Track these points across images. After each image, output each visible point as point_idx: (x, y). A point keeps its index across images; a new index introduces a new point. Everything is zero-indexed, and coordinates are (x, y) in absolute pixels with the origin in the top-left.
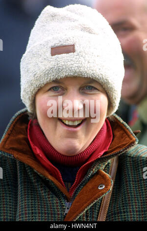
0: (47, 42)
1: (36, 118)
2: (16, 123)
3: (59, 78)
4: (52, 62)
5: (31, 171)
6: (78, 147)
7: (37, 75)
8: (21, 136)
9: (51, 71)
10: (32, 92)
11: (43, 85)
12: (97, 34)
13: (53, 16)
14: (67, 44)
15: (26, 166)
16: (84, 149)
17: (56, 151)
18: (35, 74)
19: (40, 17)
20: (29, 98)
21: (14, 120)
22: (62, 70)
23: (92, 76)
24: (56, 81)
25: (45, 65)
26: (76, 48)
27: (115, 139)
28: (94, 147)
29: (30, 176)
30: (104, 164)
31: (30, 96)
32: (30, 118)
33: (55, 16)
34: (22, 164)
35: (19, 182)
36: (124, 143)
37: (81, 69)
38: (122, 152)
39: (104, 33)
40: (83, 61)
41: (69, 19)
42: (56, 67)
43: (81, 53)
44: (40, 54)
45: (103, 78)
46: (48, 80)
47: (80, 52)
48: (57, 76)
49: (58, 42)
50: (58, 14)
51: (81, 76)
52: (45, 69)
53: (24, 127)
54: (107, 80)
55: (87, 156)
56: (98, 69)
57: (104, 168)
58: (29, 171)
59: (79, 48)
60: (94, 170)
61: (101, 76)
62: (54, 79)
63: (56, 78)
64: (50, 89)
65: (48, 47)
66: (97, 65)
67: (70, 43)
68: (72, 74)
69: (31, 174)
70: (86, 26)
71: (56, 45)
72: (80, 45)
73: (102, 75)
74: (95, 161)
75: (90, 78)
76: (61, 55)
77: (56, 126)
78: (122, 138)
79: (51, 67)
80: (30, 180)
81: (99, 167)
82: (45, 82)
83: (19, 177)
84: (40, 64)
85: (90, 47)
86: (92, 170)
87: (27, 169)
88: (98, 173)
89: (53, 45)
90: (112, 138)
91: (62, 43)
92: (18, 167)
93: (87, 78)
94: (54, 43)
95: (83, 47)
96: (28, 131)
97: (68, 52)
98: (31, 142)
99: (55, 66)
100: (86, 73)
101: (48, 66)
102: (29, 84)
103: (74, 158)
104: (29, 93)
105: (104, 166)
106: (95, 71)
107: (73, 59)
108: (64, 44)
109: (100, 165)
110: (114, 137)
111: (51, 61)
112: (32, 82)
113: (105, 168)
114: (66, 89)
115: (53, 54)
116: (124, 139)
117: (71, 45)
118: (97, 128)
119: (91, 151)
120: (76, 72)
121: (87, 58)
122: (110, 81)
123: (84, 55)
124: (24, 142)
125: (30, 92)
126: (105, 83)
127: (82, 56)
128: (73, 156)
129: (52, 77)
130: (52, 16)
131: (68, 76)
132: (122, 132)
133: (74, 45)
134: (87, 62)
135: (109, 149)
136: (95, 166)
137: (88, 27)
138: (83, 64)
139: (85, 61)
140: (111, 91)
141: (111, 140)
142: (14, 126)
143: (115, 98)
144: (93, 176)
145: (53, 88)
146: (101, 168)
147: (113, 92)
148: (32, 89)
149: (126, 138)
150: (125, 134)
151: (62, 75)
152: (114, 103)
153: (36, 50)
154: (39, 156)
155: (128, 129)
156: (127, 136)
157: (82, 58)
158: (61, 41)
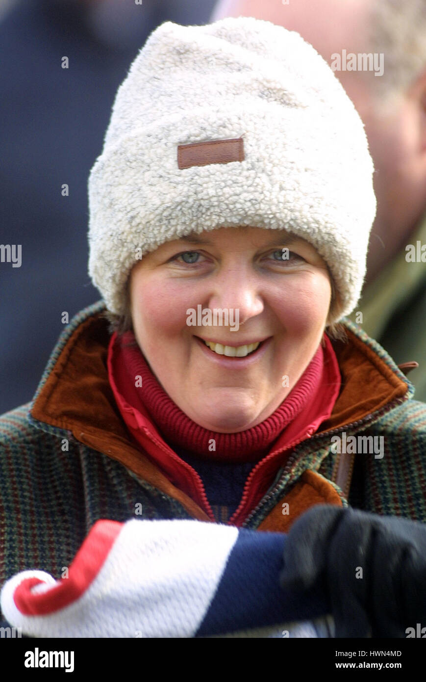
0: (167, 130)
1: (131, 329)
2: (75, 343)
3: (200, 229)
4: (180, 187)
5: (118, 475)
6: (249, 412)
7: (137, 220)
8: (91, 380)
9: (177, 212)
10: (123, 263)
11: (154, 247)
12: (304, 107)
13: (182, 53)
14: (221, 137)
15: (105, 461)
16: (266, 416)
17: (190, 420)
18: (133, 218)
19: (143, 51)
20: (114, 278)
21: (70, 336)
22: (208, 209)
23: (291, 226)
24: (191, 238)
25: (161, 194)
26: (248, 148)
27: (349, 386)
28: (292, 410)
29: (119, 488)
30: (320, 455)
31: (118, 272)
32: (113, 329)
33: (187, 51)
34: (95, 455)
35: (88, 505)
36: (375, 397)
37: (262, 206)
38: (369, 421)
39: (322, 101)
40: (268, 186)
41: (227, 64)
42: (191, 200)
43: (261, 164)
44: (148, 161)
45: (320, 231)
46: (169, 235)
47: (258, 161)
48: (193, 226)
49: (197, 132)
50: (194, 46)
51: (259, 225)
52: (163, 203)
53: (96, 354)
54: (329, 234)
55: (273, 434)
56: (306, 208)
57: (318, 466)
58: (113, 473)
59: (255, 148)
60: (294, 472)
61: (313, 225)
62: (186, 233)
63: (192, 231)
64: (173, 259)
65: (170, 144)
66: (305, 194)
67: (230, 133)
68: (235, 220)
69: (120, 484)
70: (272, 85)
71: (192, 139)
72: (258, 140)
73: (317, 222)
74: (297, 446)
75: (284, 230)
76: (207, 167)
77: (188, 354)
78: (368, 382)
79: (178, 199)
80: (118, 498)
81: (305, 463)
82: (161, 239)
83: (87, 491)
84: (146, 190)
85: (284, 144)
86: (290, 472)
87: (109, 468)
88: (305, 479)
89: (184, 139)
90: (338, 384)
91: (209, 133)
92: (84, 464)
93: (277, 229)
94: (186, 133)
95: (267, 147)
96: (109, 364)
97: (224, 159)
98: (118, 396)
99: (188, 197)
100: (275, 217)
101: (168, 196)
102: (116, 242)
103: (239, 439)
104: (115, 264)
105: (319, 461)
106: (300, 211)
107: (240, 179)
108: (215, 136)
109: (311, 456)
110: (344, 380)
111: (178, 184)
112: (124, 237)
113: (322, 465)
114: (219, 259)
115: (183, 164)
116: (375, 386)
117: (232, 141)
118: (300, 362)
119: (284, 419)
120: (246, 216)
121: (277, 177)
122: (338, 238)
123: (269, 167)
124: (99, 395)
125: (118, 261)
126: (323, 244)
127: (263, 171)
128: (235, 434)
129: (180, 227)
130: (179, 53)
131: (226, 226)
132: (366, 367)
133: (240, 141)
134: (277, 188)
135: (332, 413)
136: (296, 459)
137: (278, 86)
138: (267, 194)
139: (272, 185)
140: (341, 263)
141: (337, 389)
142: (71, 351)
143: (351, 280)
144: (290, 487)
145: (182, 254)
146: (311, 466)
147: (346, 265)
148: (124, 255)
149: (379, 382)
150: (375, 373)
151: (208, 223)
152: (348, 291)
153: (134, 150)
154: (143, 434)
155: (382, 358)
156: (381, 377)
157: (263, 176)
158: (205, 129)
